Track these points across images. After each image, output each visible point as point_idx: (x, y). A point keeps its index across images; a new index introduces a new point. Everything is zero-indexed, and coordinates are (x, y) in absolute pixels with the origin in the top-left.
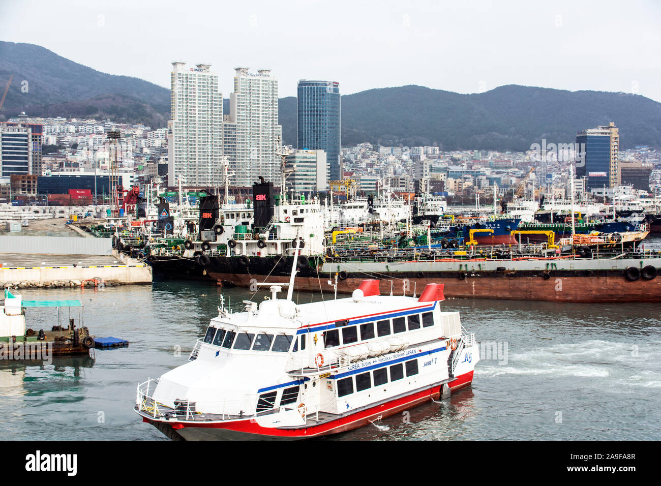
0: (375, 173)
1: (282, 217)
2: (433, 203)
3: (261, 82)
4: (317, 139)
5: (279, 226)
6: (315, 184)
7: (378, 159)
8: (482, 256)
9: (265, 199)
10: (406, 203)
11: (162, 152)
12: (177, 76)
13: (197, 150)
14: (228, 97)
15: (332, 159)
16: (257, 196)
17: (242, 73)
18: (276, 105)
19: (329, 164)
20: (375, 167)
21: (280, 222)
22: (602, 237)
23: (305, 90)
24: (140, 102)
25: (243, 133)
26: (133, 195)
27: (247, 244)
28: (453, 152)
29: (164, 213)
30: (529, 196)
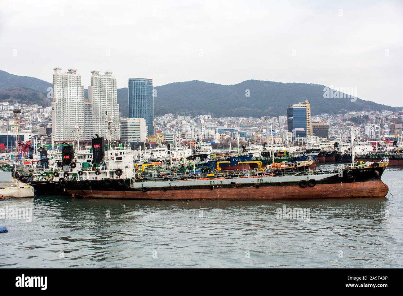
0: (175, 131)
1: (110, 157)
2: (204, 147)
3: (106, 79)
4: (140, 112)
5: (108, 162)
6: (139, 138)
7: (177, 123)
8: (223, 176)
9: (99, 147)
10: (189, 148)
11: (49, 121)
12: (56, 77)
13: (69, 119)
14: (88, 89)
15: (149, 123)
16: (95, 145)
17: (95, 74)
18: (116, 93)
19: (148, 126)
20: (175, 128)
21: (109, 160)
22: (287, 164)
23: (133, 84)
24: (36, 92)
25: (96, 109)
26: (27, 146)
27: (89, 173)
28: (220, 118)
29: (44, 157)
30: (257, 142)
